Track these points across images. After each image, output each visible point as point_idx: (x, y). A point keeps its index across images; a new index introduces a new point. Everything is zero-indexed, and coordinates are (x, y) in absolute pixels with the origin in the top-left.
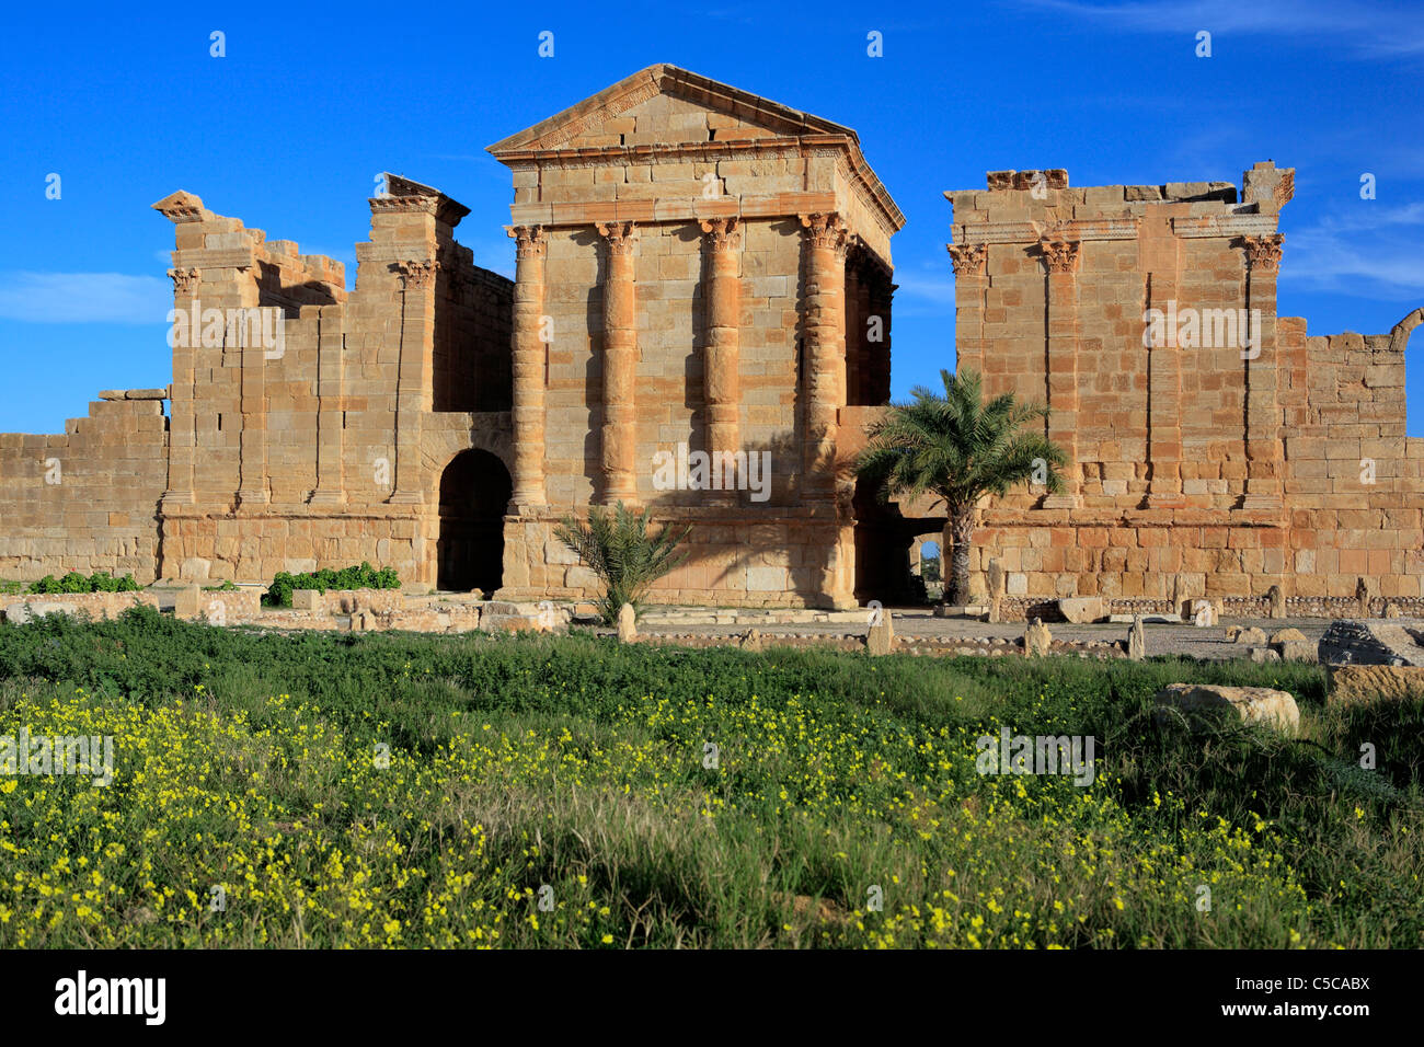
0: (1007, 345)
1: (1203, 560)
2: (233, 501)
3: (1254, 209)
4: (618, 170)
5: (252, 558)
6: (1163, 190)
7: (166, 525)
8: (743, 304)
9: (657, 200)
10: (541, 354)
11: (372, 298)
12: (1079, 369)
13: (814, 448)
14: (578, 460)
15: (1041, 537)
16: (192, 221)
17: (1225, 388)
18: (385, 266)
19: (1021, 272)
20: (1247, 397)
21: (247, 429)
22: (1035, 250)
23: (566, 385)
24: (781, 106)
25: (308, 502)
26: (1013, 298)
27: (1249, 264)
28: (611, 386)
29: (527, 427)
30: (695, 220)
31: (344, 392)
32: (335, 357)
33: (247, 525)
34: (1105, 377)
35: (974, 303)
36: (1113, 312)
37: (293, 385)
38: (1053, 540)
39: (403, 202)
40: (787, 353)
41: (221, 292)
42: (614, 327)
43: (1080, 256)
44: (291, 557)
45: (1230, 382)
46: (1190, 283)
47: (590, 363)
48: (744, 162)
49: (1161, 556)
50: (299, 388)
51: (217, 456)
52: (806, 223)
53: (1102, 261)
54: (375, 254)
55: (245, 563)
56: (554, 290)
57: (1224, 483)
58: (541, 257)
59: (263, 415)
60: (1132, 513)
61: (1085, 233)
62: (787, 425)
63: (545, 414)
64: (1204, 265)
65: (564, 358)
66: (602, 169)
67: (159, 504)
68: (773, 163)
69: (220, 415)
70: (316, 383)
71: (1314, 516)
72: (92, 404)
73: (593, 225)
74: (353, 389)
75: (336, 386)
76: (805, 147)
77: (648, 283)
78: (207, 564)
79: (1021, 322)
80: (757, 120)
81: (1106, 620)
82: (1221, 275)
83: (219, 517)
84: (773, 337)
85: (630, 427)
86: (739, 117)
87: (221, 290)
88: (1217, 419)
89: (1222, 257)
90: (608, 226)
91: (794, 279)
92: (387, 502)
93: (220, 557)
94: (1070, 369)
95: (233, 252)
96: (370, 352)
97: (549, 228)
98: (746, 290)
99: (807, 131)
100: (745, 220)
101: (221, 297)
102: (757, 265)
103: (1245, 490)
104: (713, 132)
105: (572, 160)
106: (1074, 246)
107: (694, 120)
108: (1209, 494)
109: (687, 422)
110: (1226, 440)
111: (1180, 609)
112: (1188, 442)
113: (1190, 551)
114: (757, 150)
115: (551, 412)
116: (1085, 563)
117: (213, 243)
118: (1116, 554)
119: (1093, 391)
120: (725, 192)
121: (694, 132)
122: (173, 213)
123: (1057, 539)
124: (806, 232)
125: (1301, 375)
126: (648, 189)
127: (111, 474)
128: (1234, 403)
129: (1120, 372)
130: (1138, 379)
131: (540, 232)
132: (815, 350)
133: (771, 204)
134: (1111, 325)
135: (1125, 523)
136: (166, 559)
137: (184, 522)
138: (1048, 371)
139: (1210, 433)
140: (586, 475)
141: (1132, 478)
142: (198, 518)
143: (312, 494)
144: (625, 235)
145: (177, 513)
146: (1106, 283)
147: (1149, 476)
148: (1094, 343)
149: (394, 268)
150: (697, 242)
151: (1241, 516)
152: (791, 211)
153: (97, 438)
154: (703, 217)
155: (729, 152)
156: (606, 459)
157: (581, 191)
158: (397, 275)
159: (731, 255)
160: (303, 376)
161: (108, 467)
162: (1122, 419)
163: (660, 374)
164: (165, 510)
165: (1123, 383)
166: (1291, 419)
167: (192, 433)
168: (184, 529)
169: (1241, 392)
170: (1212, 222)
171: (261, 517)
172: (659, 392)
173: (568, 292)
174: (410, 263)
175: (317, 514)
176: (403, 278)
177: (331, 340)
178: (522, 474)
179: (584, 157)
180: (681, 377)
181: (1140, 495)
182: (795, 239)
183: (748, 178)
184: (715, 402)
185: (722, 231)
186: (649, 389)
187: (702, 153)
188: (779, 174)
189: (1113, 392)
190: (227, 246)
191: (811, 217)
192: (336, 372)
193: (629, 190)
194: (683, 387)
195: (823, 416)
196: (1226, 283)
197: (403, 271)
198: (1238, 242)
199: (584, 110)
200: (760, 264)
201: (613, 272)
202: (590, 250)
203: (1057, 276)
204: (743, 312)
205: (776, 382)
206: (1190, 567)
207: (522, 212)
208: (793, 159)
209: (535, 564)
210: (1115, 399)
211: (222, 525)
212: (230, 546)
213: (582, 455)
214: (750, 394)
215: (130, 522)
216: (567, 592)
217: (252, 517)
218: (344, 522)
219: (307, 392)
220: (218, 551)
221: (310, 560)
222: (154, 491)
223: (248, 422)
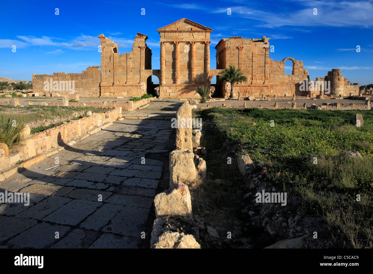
0: (233, 61)
1: (259, 91)
2: (112, 83)
3: (266, 43)
4: (177, 34)
5: (116, 93)
6: (252, 39)
7: (101, 88)
8: (196, 54)
9: (183, 39)
10: (165, 61)
11: (135, 52)
12: (243, 65)
13: (207, 75)
14: (171, 77)
15: (238, 88)
16: (104, 39)
17: (262, 68)
18: (137, 47)
19: (235, 51)
20: (265, 69)
21: (115, 72)
22: (237, 48)
23: (169, 66)
24: (203, 26)
25: (126, 83)
26: (234, 54)
27: (266, 51)
28: (176, 66)
29: (163, 72)
30: (189, 42)
31: (131, 66)
32: (130, 61)
33: (115, 87)
34: (246, 66)
35: (229, 55)
36: (248, 57)
37: (122, 65)
38: (239, 88)
39: (140, 37)
40: (203, 62)
42: (177, 57)
43: (243, 49)
44: (123, 92)
45: (263, 67)
46: (258, 53)
47: (172, 63)
48: (197, 33)
49: (254, 90)
50: (124, 66)
51: (109, 76)
52: (206, 43)
53: (246, 50)
54: (136, 45)
55: (115, 93)
56: (167, 52)
57: (262, 81)
58: (164, 46)
59: (117, 70)
60: (250, 85)
61: (244, 46)
62: (203, 72)
63: (165, 70)
64: (260, 51)
65: (168, 62)
66: (174, 34)
67: (100, 84)
68: (201, 34)
69: (110, 70)
70: (126, 65)
71: (273, 85)
72: (87, 68)
73: (173, 42)
74: (133, 66)
75: (130, 66)
76: (206, 32)
77: (181, 51)
78: (109, 93)
79: (235, 58)
80: (199, 27)
81: (255, 100)
82: (262, 52)
83: (111, 86)
84: (201, 59)
85: (179, 72)
86: (196, 27)
87: (109, 50)
88: (261, 72)
89: (262, 50)
90: (176, 42)
91: (204, 51)
92: (139, 83)
93: (111, 92)
94: (242, 65)
95: (111, 44)
96: (135, 60)
97: (166, 42)
98: (197, 52)
99: (206, 29)
100: (197, 42)
101: (109, 51)
102: (198, 49)
103: (265, 81)
104: (192, 29)
105: (170, 32)
106: (243, 47)
107: (189, 27)
108: (260, 82)
109: (188, 71)
110: (262, 75)
111: (263, 98)
112: (257, 75)
113: (257, 90)
114: (199, 32)
115: (166, 70)
116: (244, 92)
117: (107, 42)
118: (248, 90)
119: (245, 68)
120: (194, 38)
121: (189, 28)
122: (101, 37)
123: (240, 88)
124: (205, 44)
125: (272, 66)
126: (182, 37)
127: (91, 79)
128: (263, 70)
129: (249, 65)
130: (251, 66)
131: (165, 43)
132: (207, 61)
133: (201, 40)
134: (247, 59)
135: (249, 86)
136: (102, 93)
138: (239, 65)
139: (261, 74)
140: (172, 79)
141: (250, 80)
142: (107, 86)
143: (126, 82)
144: (178, 44)
145: (103, 85)
146: (247, 53)
147: (252, 80)
148: (245, 61)
149: (139, 47)
150: (189, 45)
151: (264, 85)
152: (203, 41)
153: (88, 74)
154: (190, 41)
155: (195, 32)
156: (176, 77)
157: (171, 37)
158: (139, 48)
159: (194, 47)
160: (124, 64)
161: (90, 79)
162: (249, 72)
163: (183, 64)
164: (101, 85)
165: (249, 67)
166: (270, 72)
167: (105, 73)
168: (105, 88)
169: (264, 68)
170: (261, 45)
171: (118, 86)
172: (183, 67)
173: (169, 52)
174: (142, 46)
175: (128, 85)
177: (129, 58)
178: (162, 79)
179: (172, 32)
180: (187, 65)
181: (251, 82)
182: (204, 45)
183: (197, 36)
184: (192, 69)
185: (193, 43)
186: (182, 67)
187: (191, 32)
188: (202, 35)
189: (247, 68)
190: (110, 43)
191: (207, 42)
192: (130, 63)
193: (179, 37)
194: (187, 66)
195: (208, 71)
196: (262, 53)
197: (141, 48)
198: (264, 48)
199: (172, 25)
200: (198, 48)
201: (176, 49)
202: (172, 46)
203: (240, 52)
204: (196, 55)
205: (201, 66)
206: (257, 92)
207: (162, 39)
208: (204, 33)
209: (165, 93)
210: (248, 69)
211: (111, 87)
212: (113, 91)
213: (171, 76)
214: (197, 67)
215: (95, 87)
216: (170, 97)
217: (116, 86)
218: (132, 87)
219: (125, 67)
220: (110, 91)
221: (126, 93)
222: (99, 82)
223: (115, 71)
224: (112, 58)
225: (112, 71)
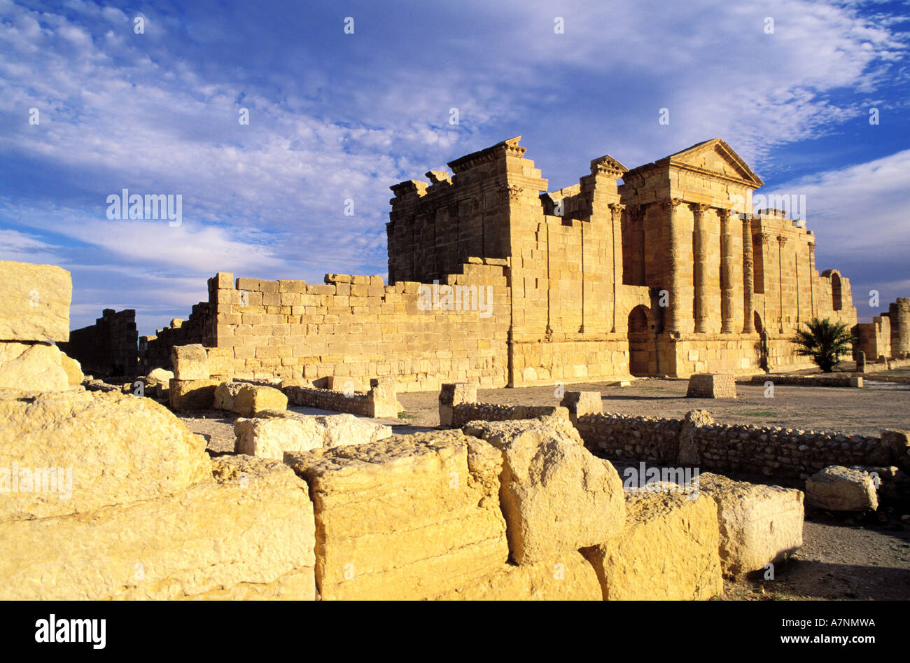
0: (772, 272)
2: (546, 331)
4: (701, 180)
5: (558, 366)
7: (515, 348)
12: (786, 283)
14: (689, 311)
16: (517, 155)
18: (604, 205)
19: (775, 246)
20: (812, 295)
21: (551, 289)
22: (778, 239)
25: (581, 332)
26: (773, 256)
27: (810, 251)
29: (679, 296)
30: (722, 209)
31: (594, 271)
32: (589, 251)
33: (556, 346)
35: (766, 256)
36: (791, 264)
37: (571, 266)
41: (532, 204)
43: (786, 243)
45: (809, 290)
46: (802, 255)
47: (694, 266)
48: (733, 186)
50: (574, 267)
51: (536, 304)
53: (788, 245)
59: (558, 280)
61: (787, 235)
64: (803, 250)
67: (510, 334)
69: (537, 279)
70: (581, 265)
73: (698, 203)
74: (596, 269)
75: (591, 268)
78: (536, 371)
79: (775, 264)
80: (736, 171)
82: (805, 255)
83: (542, 341)
84: (737, 262)
86: (732, 168)
89: (806, 248)
93: (542, 366)
96: (602, 250)
97: (682, 201)
101: (532, 207)
104: (725, 172)
105: (691, 172)
106: (786, 239)
107: (720, 165)
109: (720, 297)
114: (740, 184)
117: (527, 173)
120: (728, 199)
125: (818, 289)
128: (809, 298)
129: (793, 285)
130: (796, 288)
131: (680, 203)
134: (790, 268)
136: (515, 370)
137: (525, 345)
138: (781, 283)
139: (807, 307)
141: (795, 322)
142: (532, 343)
143: (581, 328)
145: (520, 339)
146: (789, 253)
148: (788, 274)
149: (610, 206)
150: (720, 217)
154: (725, 208)
155: (730, 181)
157: (691, 186)
158: (610, 210)
159: (730, 226)
160: (575, 260)
162: (794, 301)
164: (515, 337)
165: (793, 289)
166: (818, 304)
167: (523, 289)
168: (525, 351)
169: (810, 293)
170: (805, 236)
171: (563, 341)
174: (617, 205)
175: (588, 339)
176: (612, 212)
177: (587, 241)
178: (678, 318)
179: (697, 171)
180: (717, 276)
181: (797, 328)
182: (742, 223)
184: (731, 288)
185: (729, 215)
187: (725, 180)
192: (590, 260)
194: (719, 281)
197: (614, 209)
198: (809, 244)
202: (692, 214)
203: (782, 248)
205: (739, 281)
207: (674, 191)
211: (544, 346)
212: (547, 359)
215: (490, 346)
217: (559, 341)
218: (597, 343)
219: (576, 270)
220: (542, 363)
221: (584, 366)
222: (504, 325)
223: (552, 284)
224: (542, 235)
225: (543, 283)
